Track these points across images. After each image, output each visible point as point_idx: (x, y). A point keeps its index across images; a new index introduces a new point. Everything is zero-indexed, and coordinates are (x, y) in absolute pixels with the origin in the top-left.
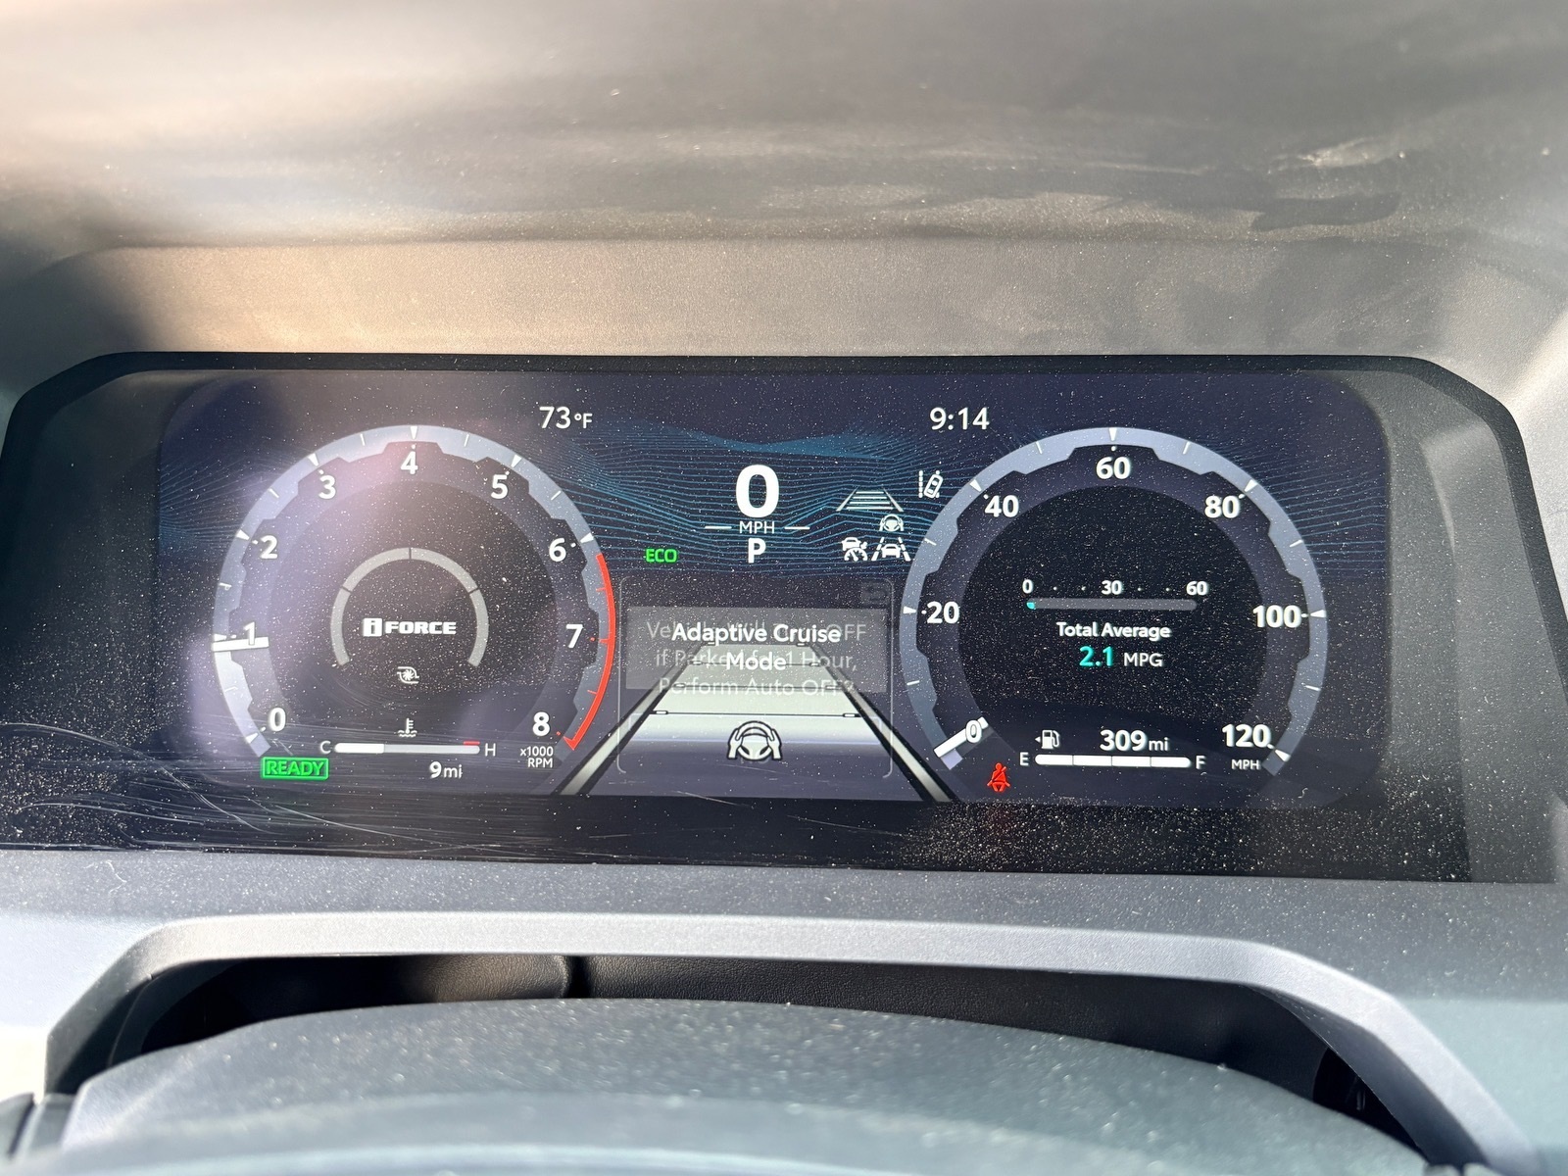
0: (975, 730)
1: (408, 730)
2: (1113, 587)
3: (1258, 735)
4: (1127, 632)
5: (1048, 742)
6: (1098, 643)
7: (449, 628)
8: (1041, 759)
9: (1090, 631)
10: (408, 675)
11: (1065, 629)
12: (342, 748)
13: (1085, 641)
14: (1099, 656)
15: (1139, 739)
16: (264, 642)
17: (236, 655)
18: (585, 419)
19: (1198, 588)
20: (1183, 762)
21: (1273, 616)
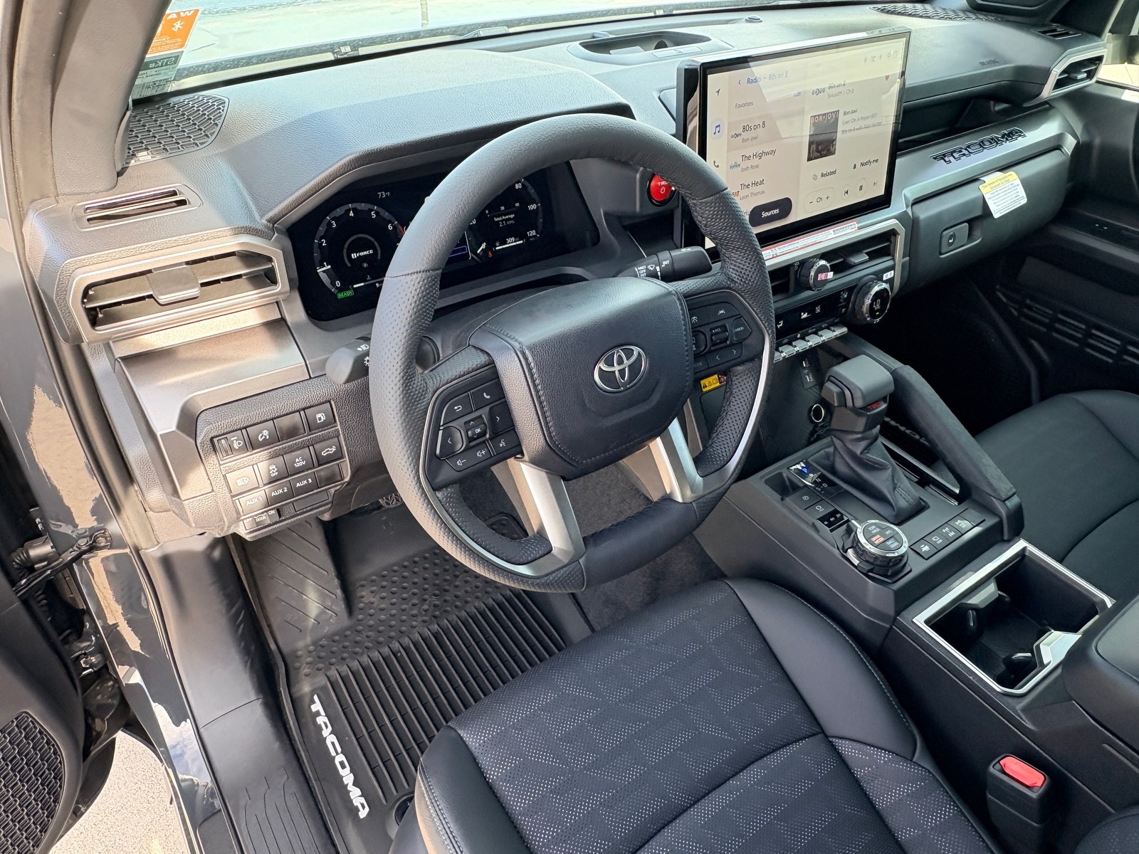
0: (484, 246)
1: (369, 278)
2: (503, 208)
3: (533, 233)
4: (507, 217)
5: (497, 244)
6: (502, 221)
7: (371, 252)
8: (497, 248)
9: (500, 219)
10: (365, 265)
11: (496, 219)
12: (355, 286)
13: (500, 221)
14: (503, 224)
15: (513, 239)
16: (329, 267)
17: (323, 271)
18: (388, 194)
19: (517, 205)
20: (521, 242)
21: (532, 207)
